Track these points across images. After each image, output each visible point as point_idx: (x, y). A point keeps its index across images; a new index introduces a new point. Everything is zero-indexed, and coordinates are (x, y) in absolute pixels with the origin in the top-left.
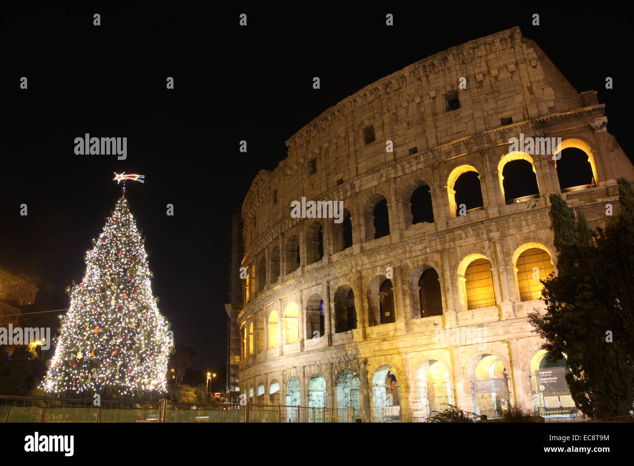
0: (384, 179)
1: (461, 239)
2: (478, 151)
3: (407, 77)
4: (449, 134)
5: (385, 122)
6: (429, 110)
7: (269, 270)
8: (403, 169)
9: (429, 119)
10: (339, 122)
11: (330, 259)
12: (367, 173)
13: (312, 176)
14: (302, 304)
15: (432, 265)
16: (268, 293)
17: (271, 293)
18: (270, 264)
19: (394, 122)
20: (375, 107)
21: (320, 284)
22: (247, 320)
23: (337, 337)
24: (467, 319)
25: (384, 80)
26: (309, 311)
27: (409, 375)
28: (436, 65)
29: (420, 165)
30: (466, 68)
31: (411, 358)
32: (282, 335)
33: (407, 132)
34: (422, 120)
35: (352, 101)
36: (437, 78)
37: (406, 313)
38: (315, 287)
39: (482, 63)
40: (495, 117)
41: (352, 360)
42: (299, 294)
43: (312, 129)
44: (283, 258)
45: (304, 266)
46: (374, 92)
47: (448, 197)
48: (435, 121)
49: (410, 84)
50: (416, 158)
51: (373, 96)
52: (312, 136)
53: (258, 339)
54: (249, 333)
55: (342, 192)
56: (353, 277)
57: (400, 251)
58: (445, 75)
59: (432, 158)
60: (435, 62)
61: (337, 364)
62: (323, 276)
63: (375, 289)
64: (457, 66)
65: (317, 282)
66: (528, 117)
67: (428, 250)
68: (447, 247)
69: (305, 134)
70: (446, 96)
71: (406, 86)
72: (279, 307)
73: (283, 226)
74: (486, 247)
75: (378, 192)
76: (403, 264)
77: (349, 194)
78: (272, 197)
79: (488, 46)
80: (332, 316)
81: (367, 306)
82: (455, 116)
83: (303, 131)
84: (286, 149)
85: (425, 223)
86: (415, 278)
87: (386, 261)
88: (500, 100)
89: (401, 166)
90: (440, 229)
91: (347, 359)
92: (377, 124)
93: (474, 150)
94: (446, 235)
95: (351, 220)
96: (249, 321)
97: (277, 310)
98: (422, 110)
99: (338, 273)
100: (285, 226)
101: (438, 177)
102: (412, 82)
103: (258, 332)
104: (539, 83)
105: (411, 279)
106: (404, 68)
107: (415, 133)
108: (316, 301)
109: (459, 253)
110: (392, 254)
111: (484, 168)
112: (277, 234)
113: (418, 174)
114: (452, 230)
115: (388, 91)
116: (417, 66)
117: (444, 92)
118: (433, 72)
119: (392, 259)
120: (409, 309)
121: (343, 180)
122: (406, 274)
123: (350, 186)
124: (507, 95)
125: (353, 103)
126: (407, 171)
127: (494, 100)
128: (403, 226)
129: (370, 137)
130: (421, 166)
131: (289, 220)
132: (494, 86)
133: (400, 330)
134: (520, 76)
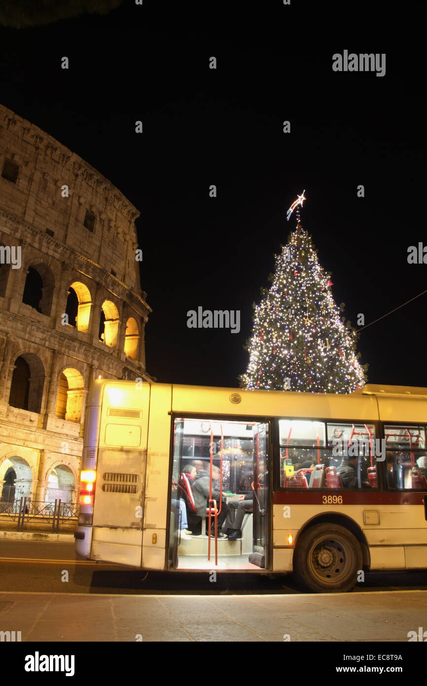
1: (74, 351)
2: (97, 283)
4: (81, 247)
6: (74, 211)
8: (40, 244)
9: (72, 219)
19: (41, 187)
20: (29, 152)
24: (58, 427)
28: (92, 180)
29: (57, 254)
33: (50, 209)
40: (109, 264)
48: (76, 224)
51: (33, 140)
58: (92, 194)
60: (94, 177)
64: (102, 197)
70: (88, 212)
74: (85, 369)
79: (122, 206)
82: (89, 236)
88: (115, 254)
92: (25, 171)
93: (96, 280)
94: (66, 340)
101: (66, 278)
107: (57, 219)
113: (48, 259)
117: (88, 208)
118: (87, 181)
129: (10, 174)
130: (57, 256)
134: (127, 248)
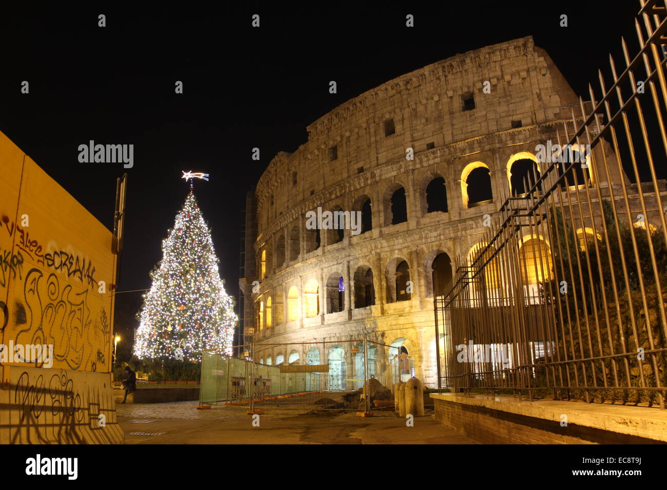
0: (402, 170)
1: (472, 228)
2: (489, 150)
3: (427, 76)
4: (463, 132)
5: (404, 117)
6: (446, 109)
7: (288, 248)
8: (421, 162)
9: (446, 117)
10: (361, 113)
11: (350, 241)
12: (387, 163)
13: (333, 162)
14: (323, 281)
15: (445, 250)
16: (288, 270)
17: (292, 270)
18: (289, 243)
19: (413, 117)
20: (396, 101)
21: (341, 263)
22: (264, 294)
23: (357, 312)
25: (405, 77)
26: (329, 288)
27: (422, 346)
28: (455, 67)
29: (436, 159)
30: (482, 71)
31: (425, 332)
32: (302, 309)
33: (425, 127)
34: (440, 117)
35: (373, 93)
36: (455, 79)
37: (420, 292)
38: (335, 266)
39: (497, 67)
40: (507, 118)
41: (371, 333)
42: (319, 272)
43: (334, 117)
44: (303, 238)
45: (324, 246)
46: (395, 87)
47: (461, 190)
48: (452, 118)
49: (430, 82)
50: (433, 153)
51: (394, 91)
52: (333, 124)
53: (276, 312)
54: (265, 307)
55: (363, 180)
56: (373, 258)
57: (417, 237)
58: (462, 77)
59: (448, 154)
60: (453, 63)
61: (356, 336)
62: (344, 256)
63: (392, 270)
64: (474, 69)
65: (337, 262)
66: (536, 121)
67: (442, 237)
68: (459, 235)
69: (326, 122)
70: (463, 96)
71: (426, 83)
72: (299, 284)
73: (304, 208)
75: (397, 182)
76: (419, 248)
77: (369, 182)
78: (291, 178)
79: (503, 52)
80: (352, 293)
81: (385, 285)
82: (470, 116)
83: (324, 119)
84: (307, 134)
85: (439, 212)
86: (429, 261)
87: (404, 245)
88: (512, 103)
89: (419, 159)
90: (453, 219)
91: (366, 332)
92: (397, 118)
93: (486, 149)
94: (459, 225)
95: (371, 206)
96: (266, 295)
97: (297, 286)
98: (440, 108)
99: (359, 254)
100: (305, 207)
101: (453, 171)
102: (432, 81)
103: (276, 306)
104: (547, 90)
105: (426, 262)
106: (425, 67)
107: (433, 129)
108: (335, 279)
109: (470, 242)
110: (409, 239)
111: (494, 166)
112: (297, 215)
113: (434, 168)
114: (465, 220)
115: (409, 87)
116: (436, 66)
117: (461, 93)
118: (451, 73)
119: (409, 244)
120: (423, 289)
121: (364, 168)
122: (421, 258)
123: (371, 175)
124: (518, 100)
125: (374, 96)
126: (425, 164)
127: (506, 104)
128: (419, 214)
129: (390, 129)
130: (437, 160)
131: (310, 203)
132: (506, 91)
133: (415, 307)
134: (531, 83)
